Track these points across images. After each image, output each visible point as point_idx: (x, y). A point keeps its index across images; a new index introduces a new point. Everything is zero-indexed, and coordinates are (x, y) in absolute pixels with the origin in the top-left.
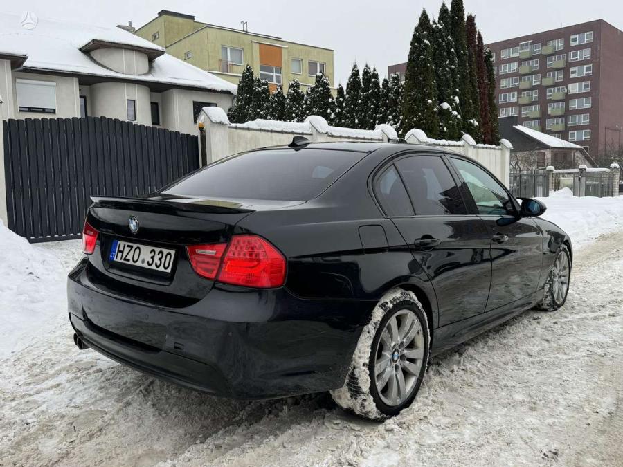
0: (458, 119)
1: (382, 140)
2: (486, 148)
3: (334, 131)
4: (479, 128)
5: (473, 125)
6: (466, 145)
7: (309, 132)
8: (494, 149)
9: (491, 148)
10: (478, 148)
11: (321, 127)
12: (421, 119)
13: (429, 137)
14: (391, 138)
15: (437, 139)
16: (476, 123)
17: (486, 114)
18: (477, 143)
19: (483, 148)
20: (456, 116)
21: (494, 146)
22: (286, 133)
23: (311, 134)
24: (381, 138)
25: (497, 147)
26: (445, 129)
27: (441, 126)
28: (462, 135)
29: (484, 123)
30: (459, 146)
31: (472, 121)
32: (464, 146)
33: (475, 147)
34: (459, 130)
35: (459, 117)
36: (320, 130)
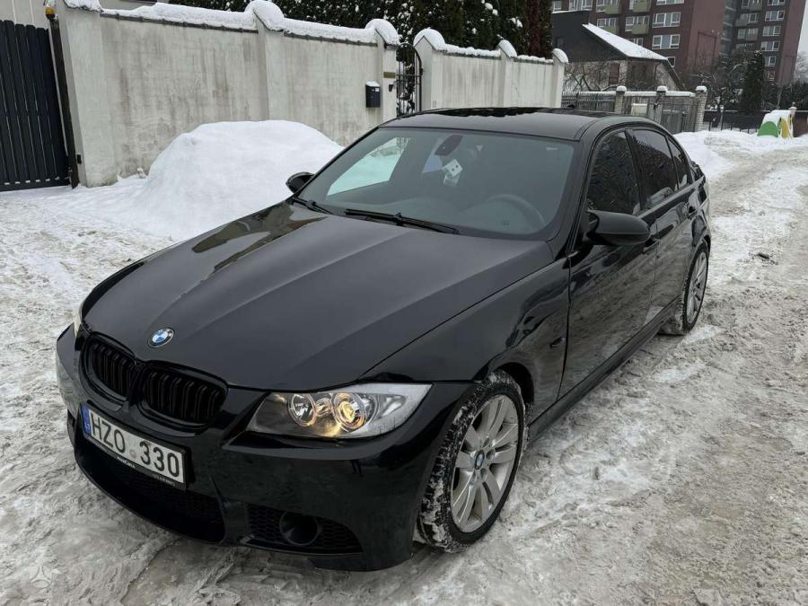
0: (494, 16)
1: (376, 45)
2: (532, 62)
3: (296, 27)
4: (523, 30)
5: (515, 25)
6: (504, 57)
7: (253, 28)
8: (543, 63)
9: (538, 62)
10: (521, 61)
11: (271, 20)
12: (439, 14)
13: (448, 41)
14: (388, 41)
15: (460, 46)
16: (519, 24)
17: (534, 11)
18: (519, 54)
19: (527, 61)
20: (491, 11)
21: (543, 59)
22: (211, 28)
23: (256, 32)
24: (374, 42)
25: (547, 61)
26: (474, 30)
27: (469, 26)
28: (499, 41)
29: (531, 25)
30: (493, 58)
31: (514, 20)
32: (500, 58)
33: (515, 60)
34: (495, 34)
35: (495, 12)
36: (269, 24)
